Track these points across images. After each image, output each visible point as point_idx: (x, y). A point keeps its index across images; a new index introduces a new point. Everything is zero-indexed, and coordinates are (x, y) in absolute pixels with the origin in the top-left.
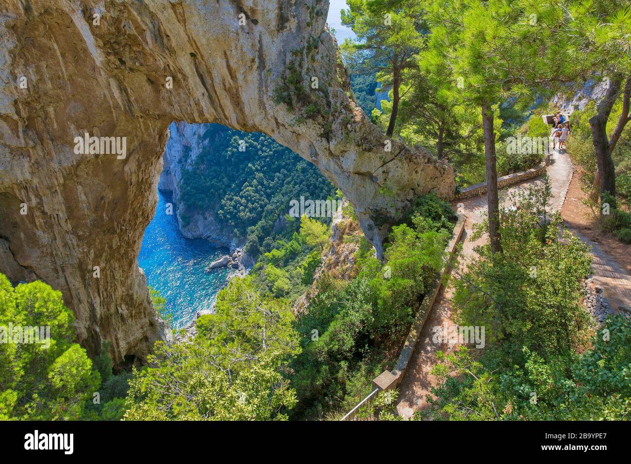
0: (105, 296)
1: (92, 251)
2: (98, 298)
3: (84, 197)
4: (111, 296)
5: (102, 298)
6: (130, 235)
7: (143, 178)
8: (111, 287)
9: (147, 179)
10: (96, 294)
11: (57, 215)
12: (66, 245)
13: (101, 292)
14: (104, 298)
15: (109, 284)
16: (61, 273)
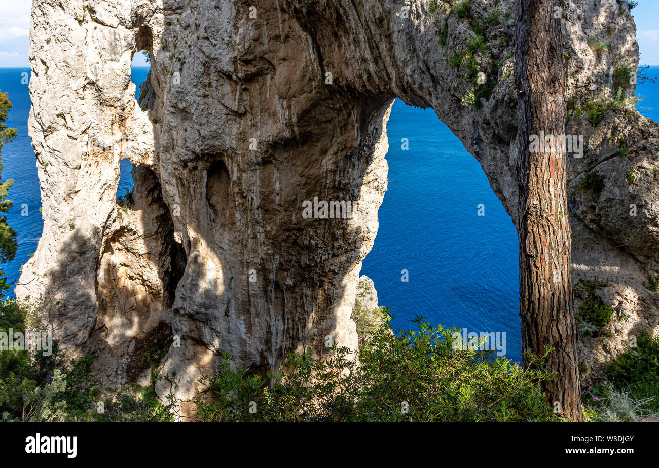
0: (291, 326)
1: (277, 257)
2: (281, 323)
3: (278, 185)
4: (297, 330)
5: (286, 326)
6: (324, 257)
7: (340, 182)
8: (300, 319)
9: (346, 184)
10: (279, 317)
11: (252, 198)
12: (255, 237)
13: (286, 317)
14: (288, 328)
15: (297, 314)
16: (245, 269)
